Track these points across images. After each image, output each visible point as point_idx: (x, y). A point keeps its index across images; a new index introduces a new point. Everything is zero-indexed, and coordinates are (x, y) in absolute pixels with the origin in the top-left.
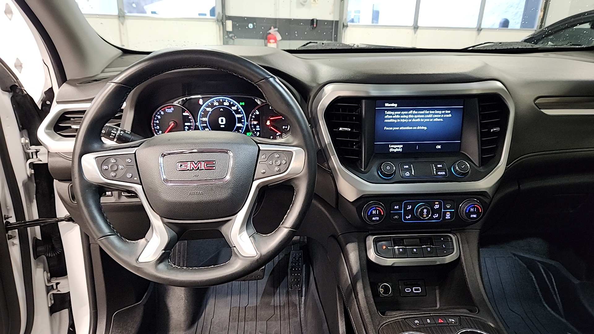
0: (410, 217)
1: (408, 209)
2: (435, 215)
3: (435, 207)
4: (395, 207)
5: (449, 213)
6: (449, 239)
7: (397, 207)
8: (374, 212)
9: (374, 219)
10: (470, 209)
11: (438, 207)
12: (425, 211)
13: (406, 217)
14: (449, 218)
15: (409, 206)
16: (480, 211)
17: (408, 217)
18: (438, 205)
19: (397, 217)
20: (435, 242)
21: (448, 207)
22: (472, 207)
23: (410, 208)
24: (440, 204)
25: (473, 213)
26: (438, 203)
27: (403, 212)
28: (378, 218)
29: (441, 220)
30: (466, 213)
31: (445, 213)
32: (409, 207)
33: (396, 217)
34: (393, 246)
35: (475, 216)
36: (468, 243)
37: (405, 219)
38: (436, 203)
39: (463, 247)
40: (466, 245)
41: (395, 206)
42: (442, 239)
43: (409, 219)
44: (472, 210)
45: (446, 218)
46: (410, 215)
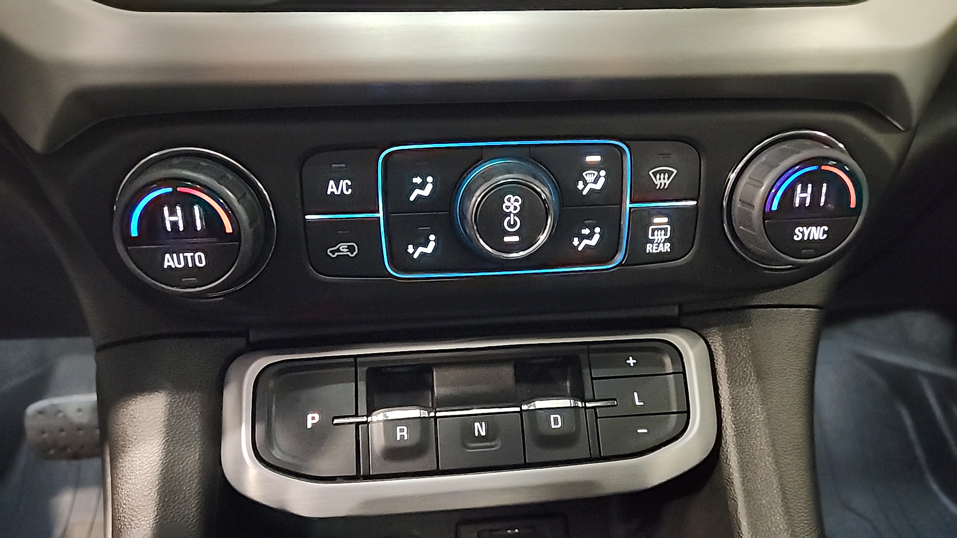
0: (430, 249)
1: (412, 198)
2: (586, 231)
3: (580, 185)
4: (332, 188)
5: (665, 220)
6: (668, 360)
7: (343, 183)
8: (172, 218)
9: (170, 261)
10: (790, 192)
11: (598, 186)
12: (512, 204)
13: (411, 249)
14: (667, 247)
15: (417, 180)
16: (853, 205)
17: (421, 249)
18: (603, 173)
19: (351, 248)
20: (593, 379)
21: (662, 181)
22: (803, 180)
23: (426, 192)
24: (612, 165)
25: (811, 215)
26: (597, 159)
27: (381, 215)
28: (200, 259)
29: (620, 264)
30: (767, 215)
31: (641, 222)
32: (422, 186)
33: (343, 248)
34: (363, 408)
35: (817, 233)
36: (760, 376)
37: (402, 262)
38: (590, 159)
39: (734, 400)
40: (752, 391)
41: (332, 183)
42: (631, 361)
43: (425, 264)
44: (803, 196)
45: (649, 248)
46: (432, 237)
